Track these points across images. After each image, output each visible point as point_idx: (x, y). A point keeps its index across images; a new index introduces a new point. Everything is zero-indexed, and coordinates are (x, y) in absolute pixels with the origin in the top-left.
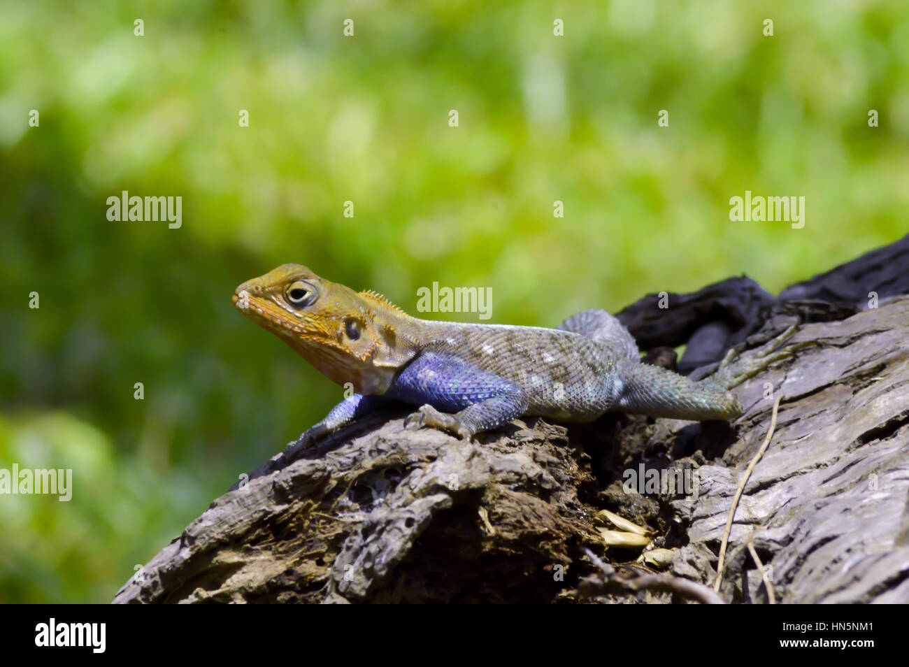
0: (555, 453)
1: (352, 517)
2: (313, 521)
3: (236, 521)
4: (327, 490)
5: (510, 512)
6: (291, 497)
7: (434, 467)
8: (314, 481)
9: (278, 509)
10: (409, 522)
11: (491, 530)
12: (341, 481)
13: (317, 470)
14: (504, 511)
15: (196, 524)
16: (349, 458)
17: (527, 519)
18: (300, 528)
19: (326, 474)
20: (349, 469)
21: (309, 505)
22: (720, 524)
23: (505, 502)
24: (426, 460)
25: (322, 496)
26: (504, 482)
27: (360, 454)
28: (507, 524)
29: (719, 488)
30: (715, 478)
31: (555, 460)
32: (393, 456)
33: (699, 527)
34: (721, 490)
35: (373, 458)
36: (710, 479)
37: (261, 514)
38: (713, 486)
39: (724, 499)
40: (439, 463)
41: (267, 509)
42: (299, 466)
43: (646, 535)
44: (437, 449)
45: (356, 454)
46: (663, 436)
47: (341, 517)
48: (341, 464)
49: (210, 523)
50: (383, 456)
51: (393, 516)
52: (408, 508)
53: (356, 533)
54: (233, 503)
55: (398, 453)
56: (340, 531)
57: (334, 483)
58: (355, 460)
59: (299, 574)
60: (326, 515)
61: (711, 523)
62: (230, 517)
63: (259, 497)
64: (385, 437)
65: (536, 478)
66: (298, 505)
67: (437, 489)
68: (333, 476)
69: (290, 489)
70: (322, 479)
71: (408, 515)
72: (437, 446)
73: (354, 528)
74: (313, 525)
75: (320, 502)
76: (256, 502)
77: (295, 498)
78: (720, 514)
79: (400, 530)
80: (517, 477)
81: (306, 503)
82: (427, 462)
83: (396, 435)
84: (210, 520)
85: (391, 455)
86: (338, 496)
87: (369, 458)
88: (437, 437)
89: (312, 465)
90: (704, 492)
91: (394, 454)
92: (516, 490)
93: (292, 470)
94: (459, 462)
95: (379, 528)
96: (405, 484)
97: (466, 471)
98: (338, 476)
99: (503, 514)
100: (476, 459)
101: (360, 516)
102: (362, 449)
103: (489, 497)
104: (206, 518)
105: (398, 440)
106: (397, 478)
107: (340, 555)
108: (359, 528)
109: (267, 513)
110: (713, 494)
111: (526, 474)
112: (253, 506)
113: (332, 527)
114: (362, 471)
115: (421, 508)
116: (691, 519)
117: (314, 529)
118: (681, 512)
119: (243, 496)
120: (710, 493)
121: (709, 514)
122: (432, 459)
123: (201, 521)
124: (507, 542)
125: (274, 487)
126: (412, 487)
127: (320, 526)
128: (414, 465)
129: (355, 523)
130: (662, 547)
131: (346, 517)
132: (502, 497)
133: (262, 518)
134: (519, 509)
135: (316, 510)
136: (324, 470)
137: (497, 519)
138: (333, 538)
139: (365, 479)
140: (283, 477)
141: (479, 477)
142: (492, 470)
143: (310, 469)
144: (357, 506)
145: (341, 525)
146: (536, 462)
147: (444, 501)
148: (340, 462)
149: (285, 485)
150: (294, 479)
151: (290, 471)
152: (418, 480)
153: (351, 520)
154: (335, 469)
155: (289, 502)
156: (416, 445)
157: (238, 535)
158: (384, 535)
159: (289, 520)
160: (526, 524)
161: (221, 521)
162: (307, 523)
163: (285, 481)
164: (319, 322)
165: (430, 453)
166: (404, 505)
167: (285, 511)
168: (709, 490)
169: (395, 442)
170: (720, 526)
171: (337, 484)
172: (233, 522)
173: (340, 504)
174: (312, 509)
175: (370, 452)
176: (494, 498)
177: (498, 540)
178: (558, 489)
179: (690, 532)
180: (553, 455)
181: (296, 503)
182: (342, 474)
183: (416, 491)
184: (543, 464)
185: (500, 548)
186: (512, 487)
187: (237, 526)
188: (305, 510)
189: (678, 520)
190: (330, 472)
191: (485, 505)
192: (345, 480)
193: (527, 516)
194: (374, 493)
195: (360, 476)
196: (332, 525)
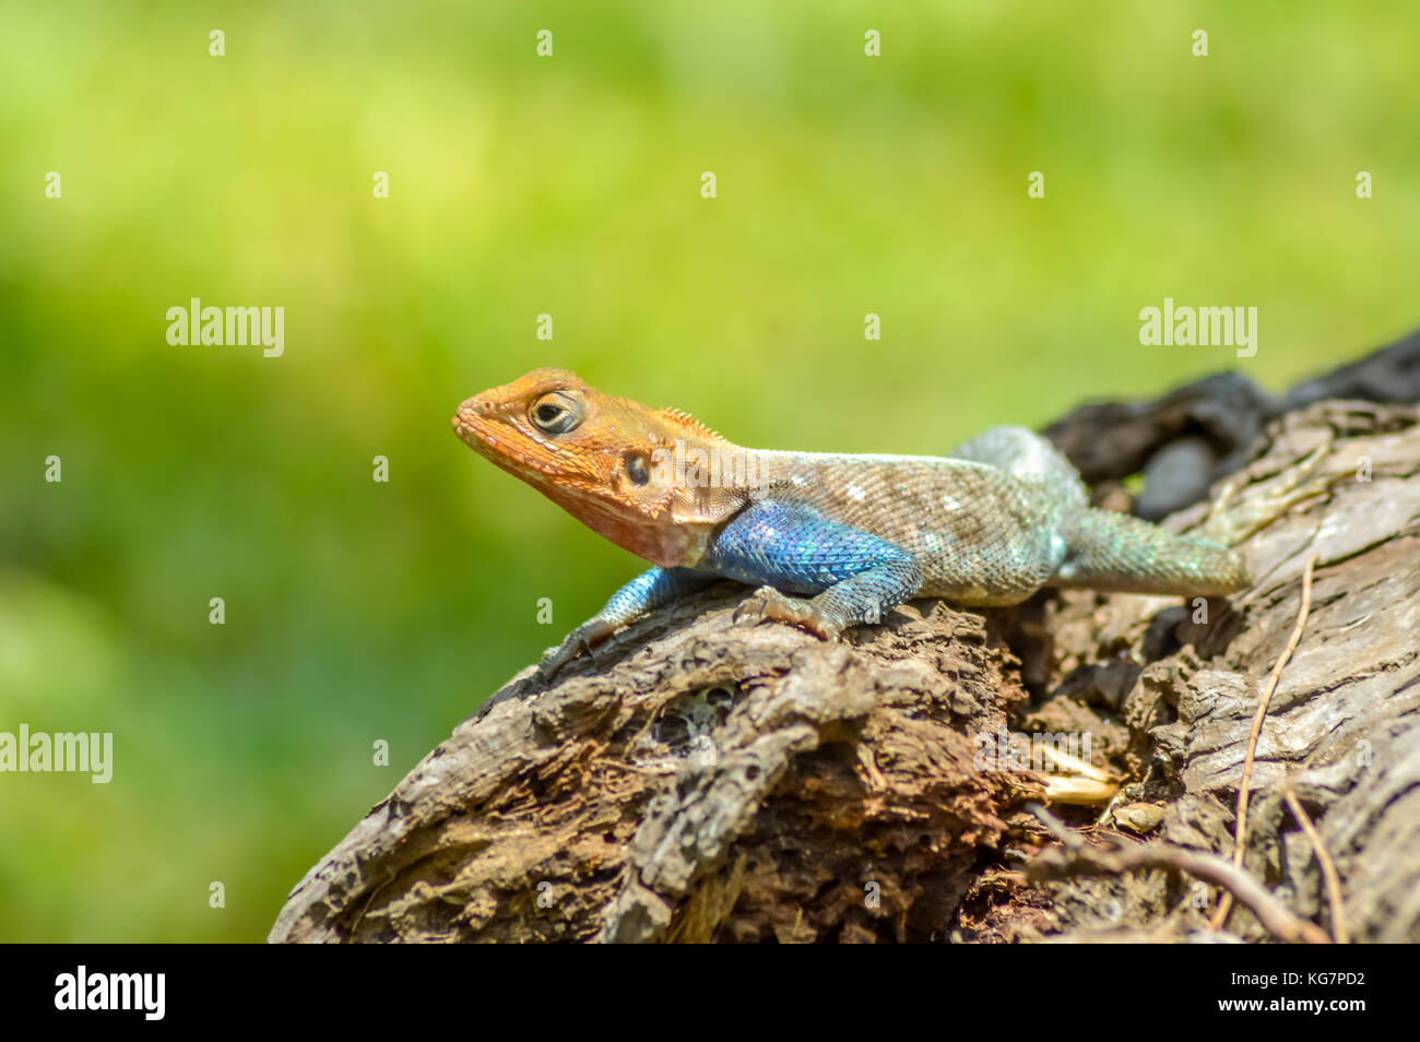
0: (970, 657)
1: (658, 766)
2: (596, 773)
3: (476, 776)
4: (617, 724)
5: (907, 753)
6: (561, 736)
7: (787, 684)
8: (596, 711)
9: (542, 755)
10: (752, 772)
11: (879, 781)
12: (639, 710)
13: (602, 693)
14: (899, 751)
15: (412, 782)
16: (650, 673)
17: (934, 762)
18: (576, 784)
19: (615, 699)
20: (652, 690)
21: (591, 749)
22: (1233, 762)
23: (898, 736)
24: (773, 673)
25: (610, 733)
26: (896, 705)
27: (668, 667)
28: (902, 772)
29: (1228, 705)
30: (1221, 690)
31: (972, 668)
32: (720, 669)
33: (1200, 768)
34: (1231, 709)
35: (688, 673)
36: (1213, 692)
37: (516, 764)
38: (1218, 703)
39: (1238, 722)
40: (795, 680)
41: (524, 757)
42: (573, 688)
43: (1111, 781)
44: (790, 656)
45: (661, 667)
46: (1126, 624)
47: (641, 767)
48: (639, 684)
49: (435, 781)
50: (705, 669)
51: (725, 763)
52: (748, 750)
53: (666, 791)
54: (470, 748)
55: (728, 663)
56: (639, 787)
57: (627, 713)
58: (660, 676)
59: (578, 858)
60: (617, 764)
61: (1220, 760)
62: (466, 770)
63: (510, 737)
64: (707, 640)
65: (945, 698)
66: (572, 749)
67: (793, 718)
68: (625, 701)
69: (559, 725)
70: (609, 708)
71: (749, 761)
72: (788, 651)
73: (662, 783)
74: (596, 780)
75: (607, 744)
76: (506, 746)
77: (568, 737)
78: (1232, 747)
79: (737, 784)
80: (916, 697)
81: (586, 745)
82: (773, 677)
83: (723, 635)
84: (435, 776)
85: (717, 667)
86: (634, 733)
87: (683, 672)
88: (787, 638)
89: (593, 685)
90: (1204, 712)
91: (721, 665)
92: (915, 716)
93: (562, 694)
94: (825, 676)
95: (703, 782)
96: (743, 712)
97: (837, 690)
98: (635, 702)
99: (897, 755)
100: (852, 671)
101: (669, 764)
102: (671, 659)
103: (874, 729)
104: (428, 772)
105: (728, 643)
106: (727, 703)
107: (642, 826)
108: (672, 783)
109: (524, 763)
110: (1218, 716)
111: (930, 692)
112: (502, 753)
113: (626, 782)
114: (671, 694)
115: (769, 751)
116: (1186, 756)
117: (599, 786)
118: (1169, 745)
119: (485, 737)
120: (1214, 714)
121: (1215, 747)
122: (783, 672)
123: (420, 777)
124: (904, 800)
125: (534, 721)
126: (754, 717)
127: (608, 781)
128: (753, 682)
129: (663, 775)
130: (1139, 801)
131: (648, 766)
132: (893, 729)
133: (516, 771)
134: (922, 747)
135: (602, 756)
136: (613, 693)
137: (889, 764)
138: (629, 799)
139: (677, 706)
140: (549, 704)
141: (859, 699)
142: (877, 686)
143: (592, 691)
144: (665, 748)
145: (641, 779)
146: (942, 672)
147: (806, 737)
148: (636, 680)
149: (551, 719)
150: (565, 708)
151: (558, 697)
152: (762, 705)
153: (655, 770)
154: (630, 691)
155: (559, 744)
156: (755, 651)
157: (480, 798)
158: (713, 794)
159: (559, 773)
160: (933, 770)
161: (452, 777)
162: (586, 777)
163: (552, 712)
164: (582, 457)
165: (777, 663)
166: (743, 746)
167: (553, 759)
168: (1212, 709)
169: (722, 646)
170: (1233, 765)
171: (634, 716)
172: (470, 778)
173: (639, 746)
174: (594, 754)
175: (684, 663)
176: (882, 732)
177: (891, 797)
178: (978, 714)
179: (1186, 776)
180: (967, 660)
181: (570, 746)
182: (640, 698)
183: (760, 722)
184: (952, 675)
185: (894, 809)
186: (908, 712)
187: (478, 785)
188: (584, 757)
189: (1165, 758)
190: (621, 696)
191: (867, 741)
192: (645, 707)
193: (935, 758)
194: (691, 727)
195: (670, 701)
196: (626, 778)
